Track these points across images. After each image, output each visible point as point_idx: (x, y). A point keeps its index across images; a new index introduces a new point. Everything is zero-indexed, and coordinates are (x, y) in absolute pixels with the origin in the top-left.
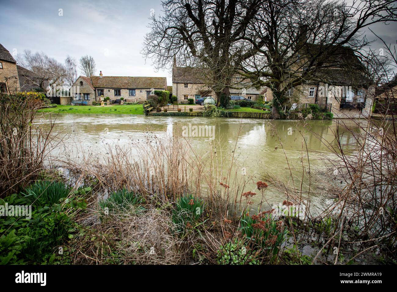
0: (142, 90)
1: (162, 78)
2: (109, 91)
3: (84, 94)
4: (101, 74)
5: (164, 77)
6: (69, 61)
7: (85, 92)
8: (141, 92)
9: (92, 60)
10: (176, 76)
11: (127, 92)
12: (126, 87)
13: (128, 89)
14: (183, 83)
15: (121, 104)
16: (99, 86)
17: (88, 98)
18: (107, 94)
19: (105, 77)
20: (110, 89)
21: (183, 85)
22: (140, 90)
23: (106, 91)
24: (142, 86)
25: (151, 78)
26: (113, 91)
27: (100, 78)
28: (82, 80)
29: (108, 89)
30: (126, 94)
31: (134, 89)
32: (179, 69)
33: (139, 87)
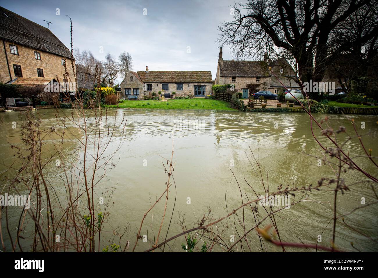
0: (190, 84)
1: (207, 72)
2: (157, 85)
3: (134, 89)
4: (147, 69)
5: (209, 71)
6: (108, 58)
7: (135, 87)
8: (189, 86)
9: (129, 56)
10: (223, 69)
11: (174, 87)
12: (174, 81)
13: (175, 83)
14: (231, 77)
15: (173, 98)
16: (147, 81)
17: (137, 92)
18: (155, 88)
19: (151, 72)
20: (158, 84)
21: (231, 78)
22: (188, 84)
23: (154, 85)
24: (190, 80)
25: (196, 72)
26: (161, 86)
27: (147, 73)
28: (132, 75)
29: (156, 84)
30: (174, 88)
31: (182, 84)
32: (225, 62)
33: (187, 81)
